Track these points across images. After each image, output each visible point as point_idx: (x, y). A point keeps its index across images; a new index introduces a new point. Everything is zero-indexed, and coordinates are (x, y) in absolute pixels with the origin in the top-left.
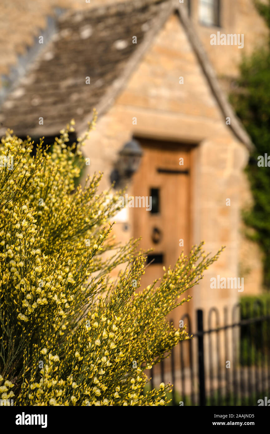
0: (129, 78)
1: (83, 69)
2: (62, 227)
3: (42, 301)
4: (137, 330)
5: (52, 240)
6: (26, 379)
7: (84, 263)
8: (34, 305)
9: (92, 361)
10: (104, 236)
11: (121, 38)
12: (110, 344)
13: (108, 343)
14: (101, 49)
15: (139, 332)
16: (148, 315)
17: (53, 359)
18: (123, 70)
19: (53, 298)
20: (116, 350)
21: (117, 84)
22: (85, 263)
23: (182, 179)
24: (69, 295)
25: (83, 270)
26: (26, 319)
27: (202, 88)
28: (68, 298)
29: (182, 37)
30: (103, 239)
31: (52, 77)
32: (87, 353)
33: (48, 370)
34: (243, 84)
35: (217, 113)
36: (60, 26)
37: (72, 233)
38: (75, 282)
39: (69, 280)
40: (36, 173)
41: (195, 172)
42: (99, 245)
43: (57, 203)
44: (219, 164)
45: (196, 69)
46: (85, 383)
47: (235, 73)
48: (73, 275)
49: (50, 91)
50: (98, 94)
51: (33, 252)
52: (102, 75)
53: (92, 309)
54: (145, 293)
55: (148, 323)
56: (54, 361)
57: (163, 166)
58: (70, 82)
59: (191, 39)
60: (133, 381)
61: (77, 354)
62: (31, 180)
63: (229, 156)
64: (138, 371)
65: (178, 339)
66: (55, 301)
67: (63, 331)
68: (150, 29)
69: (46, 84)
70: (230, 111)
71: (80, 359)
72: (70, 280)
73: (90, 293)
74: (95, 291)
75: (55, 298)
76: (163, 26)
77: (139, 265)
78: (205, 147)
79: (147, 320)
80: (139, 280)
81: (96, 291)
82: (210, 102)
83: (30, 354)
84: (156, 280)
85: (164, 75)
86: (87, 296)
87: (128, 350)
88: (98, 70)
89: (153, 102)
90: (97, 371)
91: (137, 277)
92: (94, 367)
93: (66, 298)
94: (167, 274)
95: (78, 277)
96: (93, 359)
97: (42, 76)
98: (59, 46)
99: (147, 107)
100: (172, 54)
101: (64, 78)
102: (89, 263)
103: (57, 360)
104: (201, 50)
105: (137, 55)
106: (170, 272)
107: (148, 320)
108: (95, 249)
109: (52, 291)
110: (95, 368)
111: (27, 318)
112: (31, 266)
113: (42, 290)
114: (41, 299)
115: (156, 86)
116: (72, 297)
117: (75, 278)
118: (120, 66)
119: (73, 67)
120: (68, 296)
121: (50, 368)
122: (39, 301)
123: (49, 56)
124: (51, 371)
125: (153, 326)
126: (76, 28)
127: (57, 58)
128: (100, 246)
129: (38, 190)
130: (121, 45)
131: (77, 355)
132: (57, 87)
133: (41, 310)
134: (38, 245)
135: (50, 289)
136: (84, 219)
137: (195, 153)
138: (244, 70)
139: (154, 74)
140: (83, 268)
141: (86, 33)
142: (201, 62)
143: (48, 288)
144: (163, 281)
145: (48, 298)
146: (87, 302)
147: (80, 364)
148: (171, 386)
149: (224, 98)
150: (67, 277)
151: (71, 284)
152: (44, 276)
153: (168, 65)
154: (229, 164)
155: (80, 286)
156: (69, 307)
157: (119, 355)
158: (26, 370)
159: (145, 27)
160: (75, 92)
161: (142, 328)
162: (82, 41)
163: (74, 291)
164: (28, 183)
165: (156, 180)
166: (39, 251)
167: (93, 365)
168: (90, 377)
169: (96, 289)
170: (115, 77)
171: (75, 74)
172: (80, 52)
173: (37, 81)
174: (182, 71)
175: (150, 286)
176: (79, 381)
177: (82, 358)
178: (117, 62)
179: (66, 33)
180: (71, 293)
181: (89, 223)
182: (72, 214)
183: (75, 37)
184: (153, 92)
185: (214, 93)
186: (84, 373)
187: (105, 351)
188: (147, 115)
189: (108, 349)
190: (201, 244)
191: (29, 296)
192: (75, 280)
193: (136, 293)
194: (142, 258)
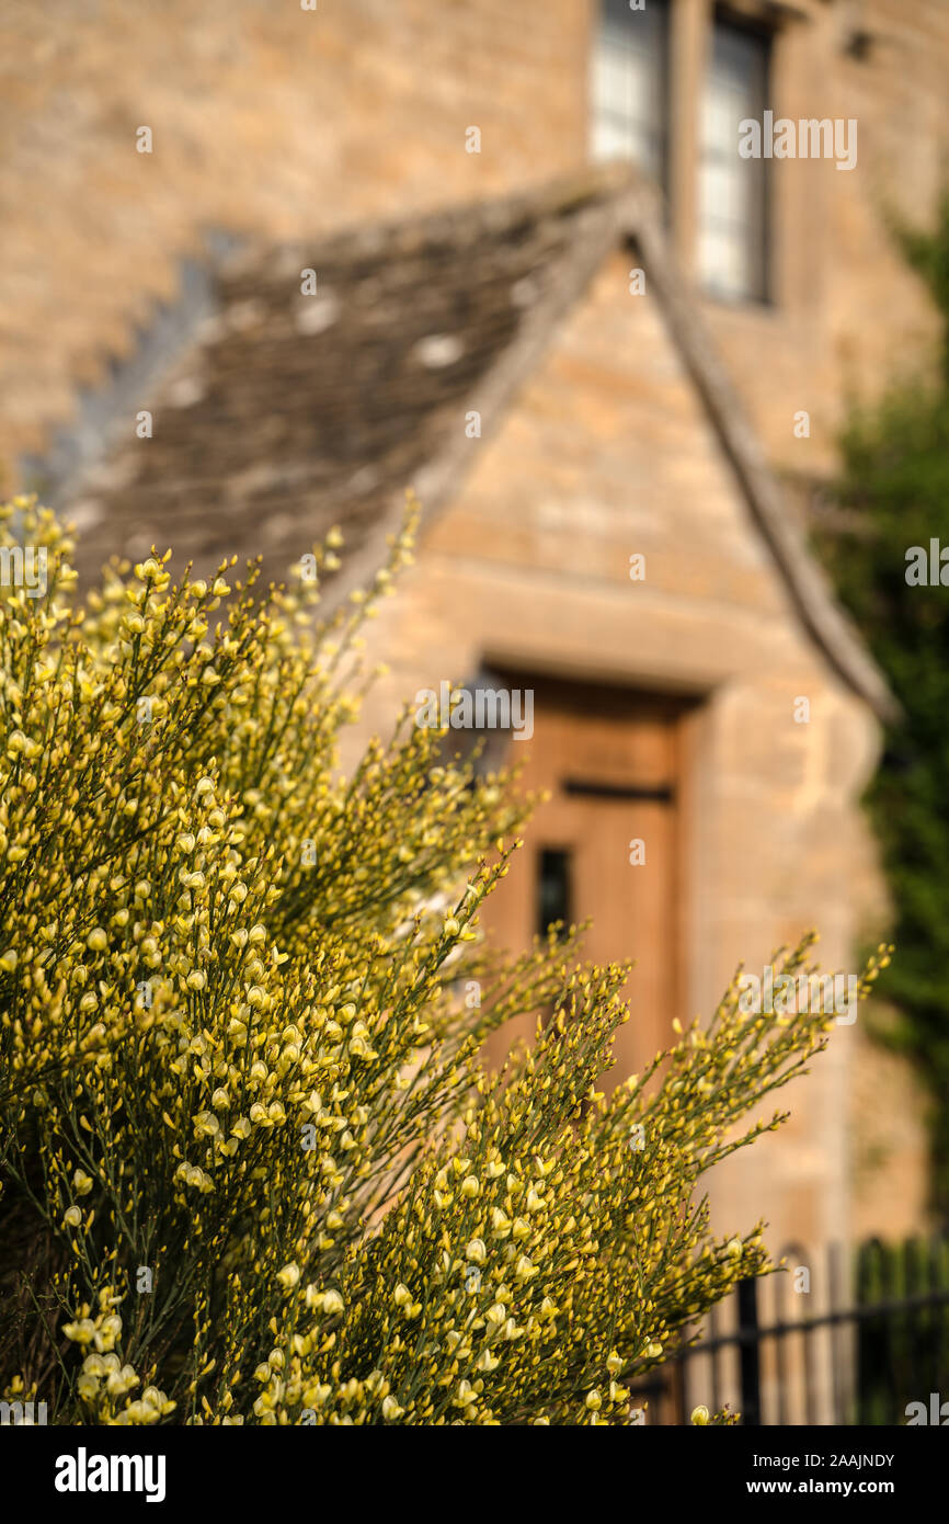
0: (467, 463)
1: (305, 433)
2: (321, 874)
3: (267, 1114)
4: (602, 1224)
5: (281, 921)
6: (204, 1398)
7: (410, 987)
8: (240, 1129)
9: (453, 1320)
10: (481, 891)
11: (437, 329)
12: (515, 1262)
13: (509, 1259)
14: (368, 366)
15: (607, 1233)
16: (640, 1170)
17: (322, 1304)
18: (446, 434)
19: (307, 1104)
20: (532, 1288)
21: (427, 483)
22: (413, 989)
23: (649, 816)
24: (356, 1103)
25: (406, 1014)
26: (205, 1183)
27: (719, 504)
28: (351, 1114)
29: (649, 328)
30: (477, 900)
31: (198, 461)
32: (436, 1292)
33: (303, 1347)
34: (853, 497)
35: (769, 591)
36: (226, 293)
37: (352, 899)
38: (375, 1055)
39: (357, 1047)
40: (237, 673)
41: (694, 795)
42: (464, 923)
43: (297, 798)
44: (780, 767)
45: (699, 439)
46: (428, 1399)
47: (825, 463)
48: (371, 1029)
49: (193, 511)
50: (361, 519)
51: (239, 938)
52: (374, 453)
53: (432, 1153)
54: (618, 1100)
55: (640, 1201)
56: (326, 1311)
57: (584, 771)
58: (261, 476)
59: (680, 336)
60: (594, 1401)
61: (401, 1292)
62: (221, 700)
63: (813, 743)
64: (613, 1363)
65: (734, 1272)
66: (314, 1114)
67: (331, 1233)
68: (541, 299)
69: (176, 487)
70: (816, 586)
71: (412, 1310)
72: (360, 1046)
73: (426, 1100)
74: (443, 1091)
75: (314, 1102)
76: (584, 289)
77: (605, 997)
78: (731, 708)
79: (637, 1189)
80: (610, 1044)
81: (446, 1095)
82: (746, 551)
83: (210, 1318)
84: (659, 1055)
85: (587, 456)
86: (414, 1109)
87: (565, 1300)
88: (360, 438)
89: (549, 547)
90: (470, 1359)
91: (600, 1033)
92: (462, 1340)
93: (343, 1115)
94: (688, 1044)
95: (385, 1040)
96: (454, 1315)
97: (163, 459)
98: (223, 358)
99: (531, 566)
100: (615, 385)
101: (241, 464)
102: (426, 987)
103: (334, 1308)
104: (714, 374)
105: (496, 384)
106: (699, 1038)
107: (641, 1189)
108: (447, 937)
109: (302, 1077)
110: (465, 1347)
111: (211, 1180)
112: (231, 988)
113: (270, 1073)
114: (263, 1105)
115: (563, 493)
116: (365, 1111)
117: (378, 1041)
118: (440, 420)
119: (271, 428)
120: (352, 1105)
121: (308, 1338)
122: (257, 1110)
123: (187, 392)
124: (313, 1347)
125: (655, 1211)
126: (282, 298)
127: (214, 399)
128: (466, 924)
129: (234, 748)
130: (440, 352)
131: (403, 1297)
132: (214, 497)
133: (260, 1149)
134: (256, 909)
135: (299, 1066)
136: (393, 851)
137: (693, 727)
138: (855, 454)
139: (555, 452)
140: (406, 1007)
141: (317, 314)
142: (714, 414)
143: (293, 1065)
144: (672, 1069)
145: (290, 1103)
146: (413, 1134)
147: (411, 1328)
148: (733, 1416)
149: (794, 539)
150: (349, 1037)
151: (360, 1062)
152: (273, 1027)
153: (602, 422)
154: (814, 768)
155: (393, 1073)
156: (353, 1144)
157: (539, 1311)
158: (202, 1367)
159: (522, 293)
160: (278, 510)
161: (619, 1216)
162: (304, 342)
163: (372, 1089)
164: (210, 708)
165: (561, 820)
166: (259, 933)
167: (457, 1335)
168: (446, 1381)
169: (444, 1087)
170: (421, 460)
171: (280, 450)
172: (295, 379)
173: (147, 476)
174: (650, 448)
175: (638, 1079)
176: (406, 1392)
177: (419, 1307)
178: (427, 407)
179: (246, 316)
180: (361, 1095)
181: (411, 868)
182: (358, 827)
183: (280, 330)
184: (551, 512)
185: (758, 520)
186: (422, 1365)
187: (498, 1286)
188: (529, 591)
189: (510, 1278)
190: (804, 944)
191: (221, 1097)
192: (375, 1048)
193: (596, 1092)
194: (613, 972)
